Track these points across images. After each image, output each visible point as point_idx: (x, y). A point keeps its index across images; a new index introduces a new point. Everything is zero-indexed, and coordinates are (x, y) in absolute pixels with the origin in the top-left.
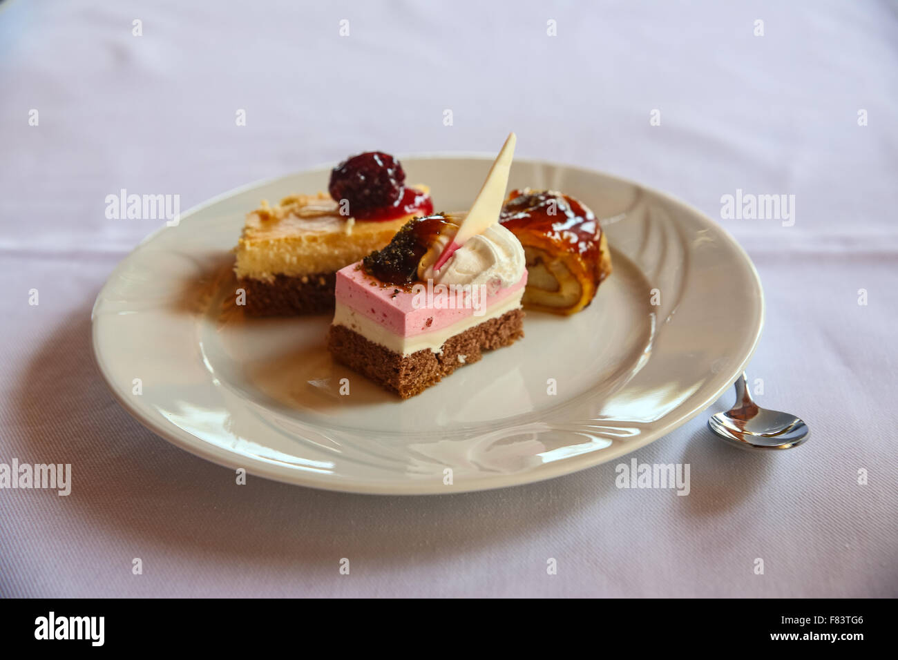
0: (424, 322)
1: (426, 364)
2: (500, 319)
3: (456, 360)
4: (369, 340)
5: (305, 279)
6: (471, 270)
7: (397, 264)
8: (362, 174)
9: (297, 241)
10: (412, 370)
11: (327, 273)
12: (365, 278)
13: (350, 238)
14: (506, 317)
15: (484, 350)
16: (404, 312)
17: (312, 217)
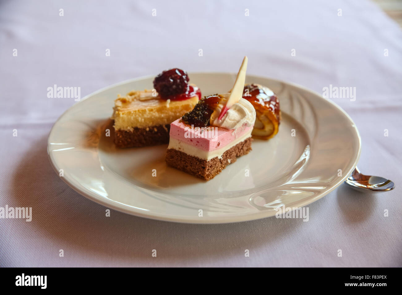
0: (216, 144)
1: (216, 164)
2: (244, 142)
3: (227, 162)
4: (188, 154)
5: (148, 129)
6: (236, 119)
7: (200, 118)
8: (172, 79)
9: (144, 111)
10: (210, 167)
11: (157, 126)
12: (185, 126)
13: (168, 109)
14: (246, 141)
15: (238, 156)
16: (209, 140)
17: (146, 100)
